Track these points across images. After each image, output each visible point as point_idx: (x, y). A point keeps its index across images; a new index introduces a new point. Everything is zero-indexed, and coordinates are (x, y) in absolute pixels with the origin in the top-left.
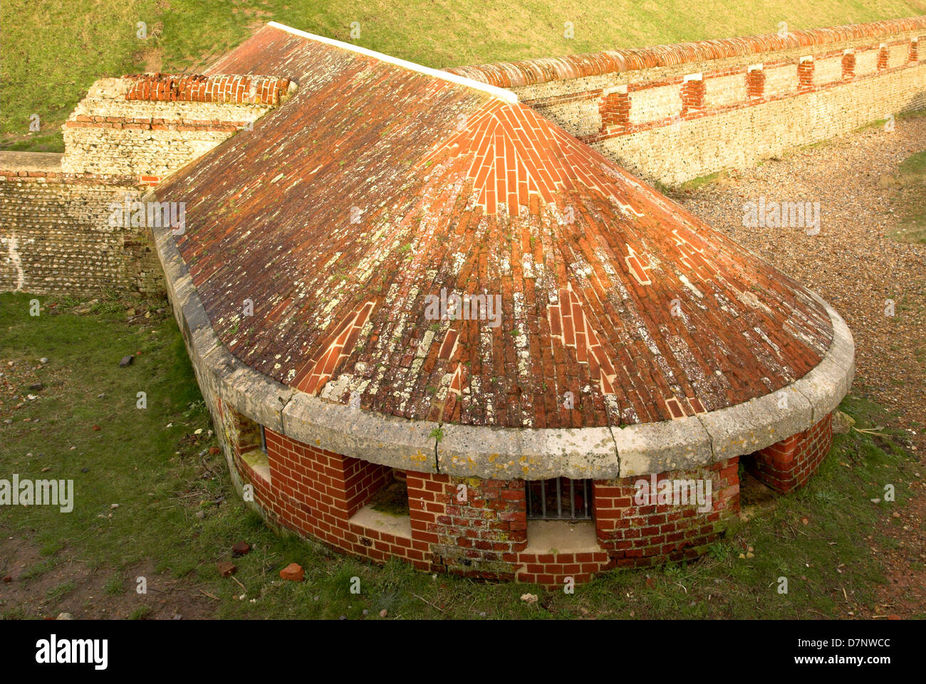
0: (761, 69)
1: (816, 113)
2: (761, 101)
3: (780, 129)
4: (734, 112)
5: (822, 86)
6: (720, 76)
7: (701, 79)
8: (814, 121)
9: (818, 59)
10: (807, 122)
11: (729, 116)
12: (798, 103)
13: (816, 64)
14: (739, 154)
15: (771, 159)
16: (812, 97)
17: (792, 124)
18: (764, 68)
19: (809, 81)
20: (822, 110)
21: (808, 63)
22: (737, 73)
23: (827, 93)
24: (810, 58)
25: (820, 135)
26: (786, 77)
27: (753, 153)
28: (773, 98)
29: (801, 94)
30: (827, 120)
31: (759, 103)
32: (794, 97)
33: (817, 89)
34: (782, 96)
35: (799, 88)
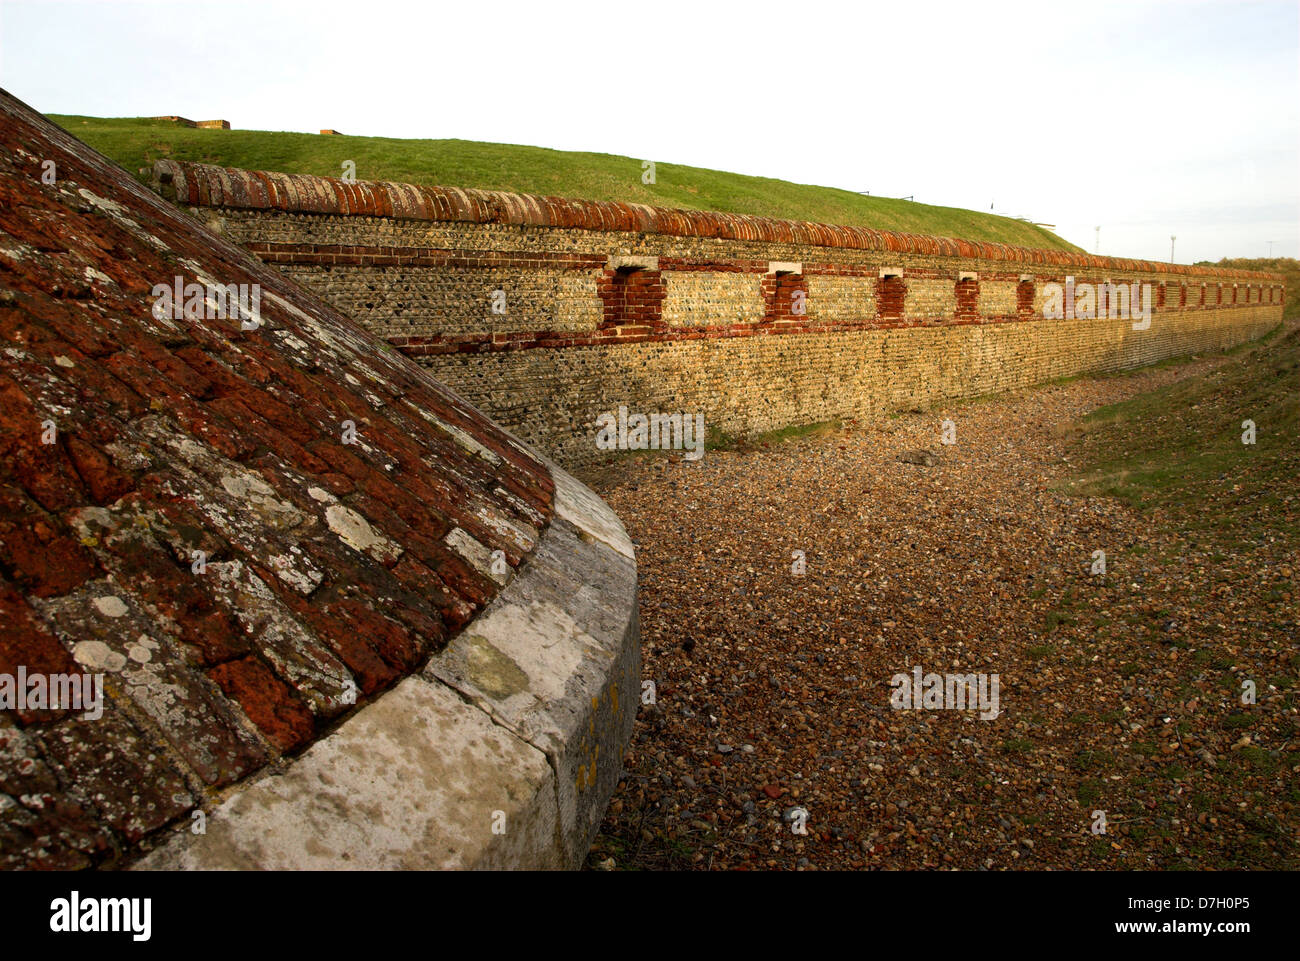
0: (901, 276)
1: (981, 354)
2: (900, 324)
3: (928, 369)
4: (855, 334)
5: (990, 318)
6: (832, 274)
7: (800, 272)
8: (977, 366)
9: (985, 279)
10: (968, 365)
11: (847, 338)
12: (955, 335)
13: (983, 284)
14: (861, 398)
15: (913, 411)
16: (977, 333)
17: (946, 364)
18: (905, 276)
19: (972, 308)
20: (989, 351)
21: (972, 282)
22: (862, 275)
23: (997, 330)
24: (974, 276)
25: (985, 386)
26: (938, 295)
27: (884, 399)
28: (918, 322)
29: (961, 324)
30: (996, 367)
31: (896, 327)
32: (951, 326)
33: (982, 320)
34: (930, 321)
35: (957, 315)
